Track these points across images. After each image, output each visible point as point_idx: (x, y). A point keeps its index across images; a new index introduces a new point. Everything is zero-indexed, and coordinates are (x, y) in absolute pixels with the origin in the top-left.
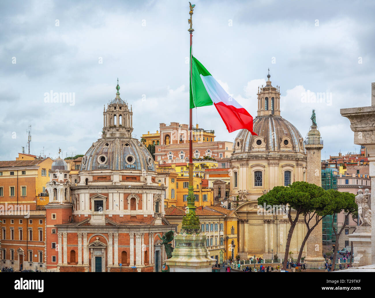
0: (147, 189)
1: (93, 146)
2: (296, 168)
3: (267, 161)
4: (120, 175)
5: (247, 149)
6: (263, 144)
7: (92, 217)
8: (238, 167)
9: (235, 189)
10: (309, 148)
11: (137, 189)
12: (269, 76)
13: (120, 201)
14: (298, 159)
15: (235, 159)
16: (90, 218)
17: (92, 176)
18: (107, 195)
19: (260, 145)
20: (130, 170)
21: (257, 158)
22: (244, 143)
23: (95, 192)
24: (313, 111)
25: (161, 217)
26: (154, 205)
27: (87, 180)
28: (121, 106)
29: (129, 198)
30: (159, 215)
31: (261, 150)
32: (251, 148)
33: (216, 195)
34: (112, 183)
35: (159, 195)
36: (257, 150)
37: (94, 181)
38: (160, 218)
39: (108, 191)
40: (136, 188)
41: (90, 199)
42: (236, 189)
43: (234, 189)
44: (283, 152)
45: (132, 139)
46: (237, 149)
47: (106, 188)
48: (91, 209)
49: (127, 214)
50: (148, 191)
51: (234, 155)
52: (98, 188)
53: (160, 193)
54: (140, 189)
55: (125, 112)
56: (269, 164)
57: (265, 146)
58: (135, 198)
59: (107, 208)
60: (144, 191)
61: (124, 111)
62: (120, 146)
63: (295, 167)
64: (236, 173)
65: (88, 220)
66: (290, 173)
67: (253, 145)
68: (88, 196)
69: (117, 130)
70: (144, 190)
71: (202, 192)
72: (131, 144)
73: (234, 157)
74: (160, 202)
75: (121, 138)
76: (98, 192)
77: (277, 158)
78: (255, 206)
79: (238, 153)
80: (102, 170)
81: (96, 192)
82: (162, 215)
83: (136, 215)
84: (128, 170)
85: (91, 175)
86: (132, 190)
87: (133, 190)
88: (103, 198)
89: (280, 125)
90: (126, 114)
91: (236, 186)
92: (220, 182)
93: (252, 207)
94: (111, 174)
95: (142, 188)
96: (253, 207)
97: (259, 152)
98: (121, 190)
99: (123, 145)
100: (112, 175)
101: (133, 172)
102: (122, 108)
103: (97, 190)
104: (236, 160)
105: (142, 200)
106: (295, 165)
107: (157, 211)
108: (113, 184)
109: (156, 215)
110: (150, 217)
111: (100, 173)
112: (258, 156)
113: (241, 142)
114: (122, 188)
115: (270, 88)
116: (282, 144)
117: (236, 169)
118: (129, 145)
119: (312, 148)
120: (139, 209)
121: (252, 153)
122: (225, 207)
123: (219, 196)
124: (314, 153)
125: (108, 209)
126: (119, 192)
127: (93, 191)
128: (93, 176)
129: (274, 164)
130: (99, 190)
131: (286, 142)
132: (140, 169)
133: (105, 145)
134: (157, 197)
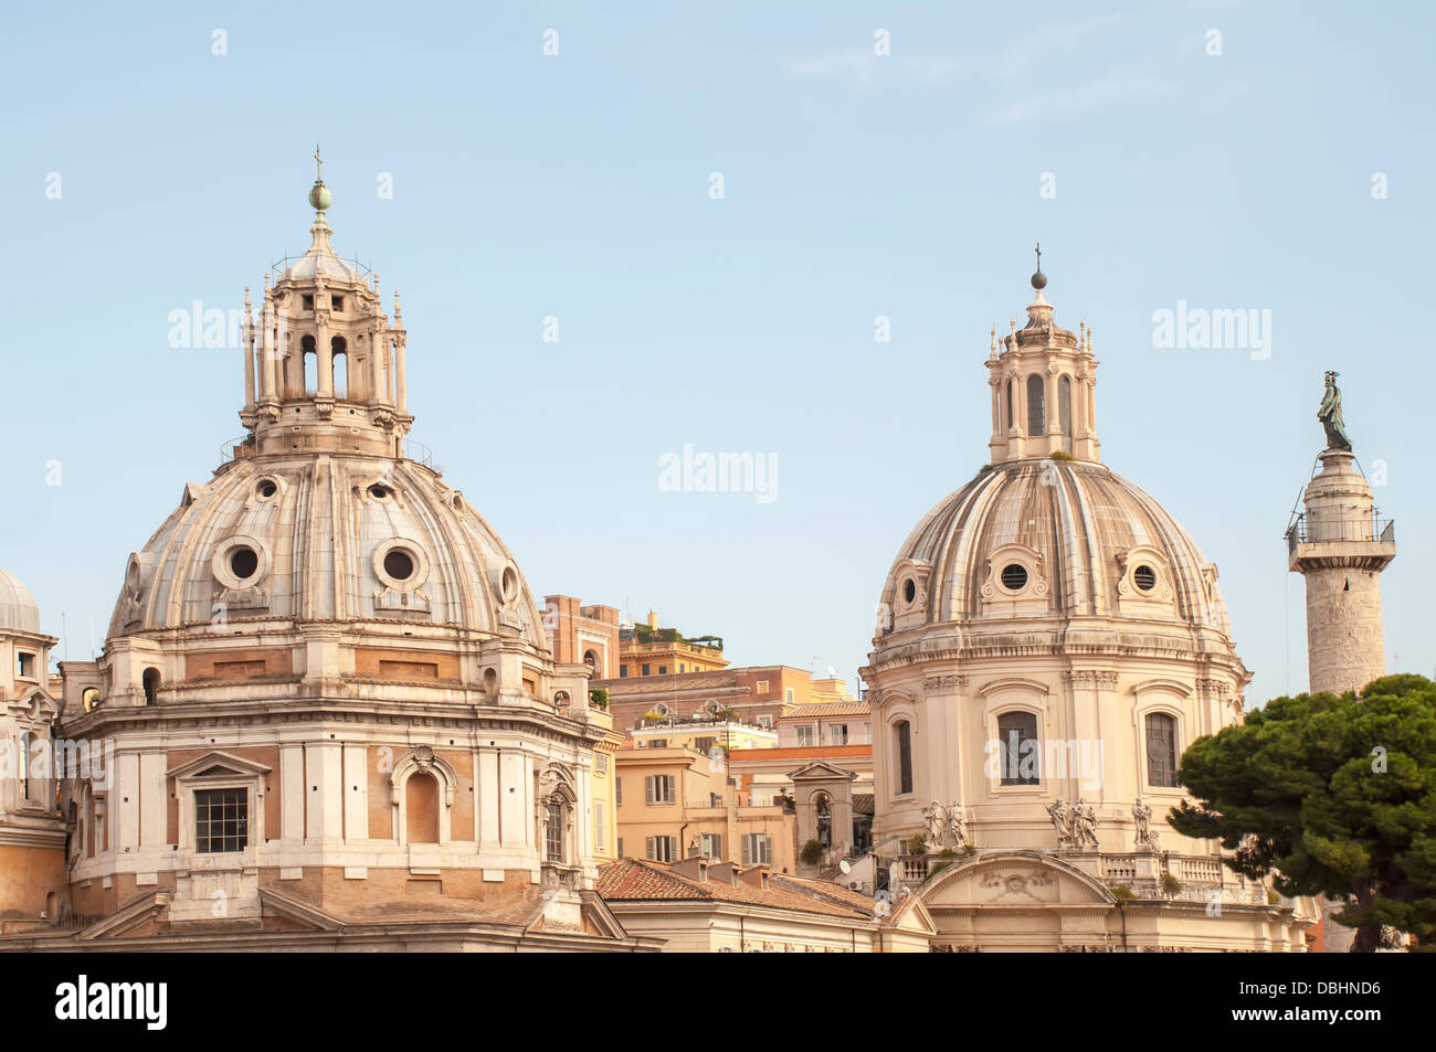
0: (501, 724)
1: (188, 501)
2: (1196, 701)
3: (1059, 664)
4: (342, 645)
5: (956, 607)
6: (1037, 586)
7: (181, 885)
8: (915, 696)
9: (901, 802)
10: (1317, 560)
11: (443, 721)
12: (1038, 282)
13: (349, 788)
14: (1209, 656)
15: (896, 657)
16: (171, 893)
17: (182, 659)
18: (273, 754)
19: (1018, 591)
20: (399, 623)
21: (1007, 647)
22: (939, 583)
23: (199, 742)
24: (1331, 379)
25: (578, 887)
26: (537, 818)
27: (151, 677)
28: (340, 294)
29: (399, 778)
30: (564, 875)
31: (1024, 611)
32: (974, 600)
33: (809, 834)
34: (300, 690)
35: (564, 771)
36: (1007, 613)
37: (196, 682)
38: (573, 894)
39: (276, 732)
40: (435, 719)
41: (171, 780)
42: (908, 801)
43: (895, 803)
44: (1133, 621)
45: (407, 466)
46: (903, 612)
47: (265, 715)
48: (173, 837)
49: (385, 862)
50: (505, 738)
51: (890, 645)
52: (217, 719)
53: (569, 759)
54: (457, 722)
55: (360, 321)
56: (1068, 679)
57: (1042, 595)
58: (434, 772)
59: (274, 832)
60: (485, 737)
61: (355, 318)
62: (342, 493)
63: (1194, 694)
64: (903, 728)
65: (158, 902)
66: (1172, 726)
67: (983, 590)
68: (156, 767)
69: (321, 413)
70: (480, 732)
71: (740, 820)
72: (403, 490)
73: (890, 654)
74: (570, 809)
75: (345, 456)
76: (219, 741)
77: (1109, 647)
78: (1012, 879)
79: (913, 631)
80: (240, 622)
81: (208, 741)
82: (583, 878)
83: (442, 869)
84: (392, 622)
85: (177, 653)
86: (413, 729)
87: (422, 729)
88: (247, 773)
89: (1110, 501)
90: (371, 334)
91: (907, 786)
92: (825, 772)
93: (997, 884)
94: (290, 641)
95: (473, 720)
96: (1002, 887)
97: (1014, 621)
98: (353, 725)
99: (355, 490)
100: (298, 646)
101: (415, 631)
102: (347, 302)
103: (214, 730)
104: (905, 663)
105: (471, 789)
106: (1192, 684)
107: (555, 849)
108: (307, 693)
109: (552, 874)
110: (516, 881)
111: (229, 637)
112: (1010, 641)
113: (925, 579)
114: (358, 717)
115: (1051, 333)
116: (1128, 584)
117: (902, 705)
118: (391, 491)
119: (1335, 562)
120: (454, 838)
121: (981, 629)
122: (859, 888)
123: (824, 840)
124: (1346, 588)
125: (277, 836)
126: (339, 736)
127: (185, 739)
128: (187, 656)
129: (1092, 680)
130: (226, 730)
131: (1145, 577)
132: (459, 620)
133: (258, 491)
134: (553, 776)
